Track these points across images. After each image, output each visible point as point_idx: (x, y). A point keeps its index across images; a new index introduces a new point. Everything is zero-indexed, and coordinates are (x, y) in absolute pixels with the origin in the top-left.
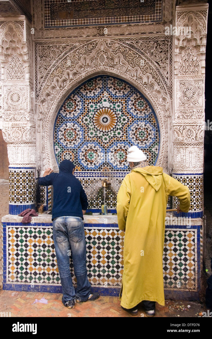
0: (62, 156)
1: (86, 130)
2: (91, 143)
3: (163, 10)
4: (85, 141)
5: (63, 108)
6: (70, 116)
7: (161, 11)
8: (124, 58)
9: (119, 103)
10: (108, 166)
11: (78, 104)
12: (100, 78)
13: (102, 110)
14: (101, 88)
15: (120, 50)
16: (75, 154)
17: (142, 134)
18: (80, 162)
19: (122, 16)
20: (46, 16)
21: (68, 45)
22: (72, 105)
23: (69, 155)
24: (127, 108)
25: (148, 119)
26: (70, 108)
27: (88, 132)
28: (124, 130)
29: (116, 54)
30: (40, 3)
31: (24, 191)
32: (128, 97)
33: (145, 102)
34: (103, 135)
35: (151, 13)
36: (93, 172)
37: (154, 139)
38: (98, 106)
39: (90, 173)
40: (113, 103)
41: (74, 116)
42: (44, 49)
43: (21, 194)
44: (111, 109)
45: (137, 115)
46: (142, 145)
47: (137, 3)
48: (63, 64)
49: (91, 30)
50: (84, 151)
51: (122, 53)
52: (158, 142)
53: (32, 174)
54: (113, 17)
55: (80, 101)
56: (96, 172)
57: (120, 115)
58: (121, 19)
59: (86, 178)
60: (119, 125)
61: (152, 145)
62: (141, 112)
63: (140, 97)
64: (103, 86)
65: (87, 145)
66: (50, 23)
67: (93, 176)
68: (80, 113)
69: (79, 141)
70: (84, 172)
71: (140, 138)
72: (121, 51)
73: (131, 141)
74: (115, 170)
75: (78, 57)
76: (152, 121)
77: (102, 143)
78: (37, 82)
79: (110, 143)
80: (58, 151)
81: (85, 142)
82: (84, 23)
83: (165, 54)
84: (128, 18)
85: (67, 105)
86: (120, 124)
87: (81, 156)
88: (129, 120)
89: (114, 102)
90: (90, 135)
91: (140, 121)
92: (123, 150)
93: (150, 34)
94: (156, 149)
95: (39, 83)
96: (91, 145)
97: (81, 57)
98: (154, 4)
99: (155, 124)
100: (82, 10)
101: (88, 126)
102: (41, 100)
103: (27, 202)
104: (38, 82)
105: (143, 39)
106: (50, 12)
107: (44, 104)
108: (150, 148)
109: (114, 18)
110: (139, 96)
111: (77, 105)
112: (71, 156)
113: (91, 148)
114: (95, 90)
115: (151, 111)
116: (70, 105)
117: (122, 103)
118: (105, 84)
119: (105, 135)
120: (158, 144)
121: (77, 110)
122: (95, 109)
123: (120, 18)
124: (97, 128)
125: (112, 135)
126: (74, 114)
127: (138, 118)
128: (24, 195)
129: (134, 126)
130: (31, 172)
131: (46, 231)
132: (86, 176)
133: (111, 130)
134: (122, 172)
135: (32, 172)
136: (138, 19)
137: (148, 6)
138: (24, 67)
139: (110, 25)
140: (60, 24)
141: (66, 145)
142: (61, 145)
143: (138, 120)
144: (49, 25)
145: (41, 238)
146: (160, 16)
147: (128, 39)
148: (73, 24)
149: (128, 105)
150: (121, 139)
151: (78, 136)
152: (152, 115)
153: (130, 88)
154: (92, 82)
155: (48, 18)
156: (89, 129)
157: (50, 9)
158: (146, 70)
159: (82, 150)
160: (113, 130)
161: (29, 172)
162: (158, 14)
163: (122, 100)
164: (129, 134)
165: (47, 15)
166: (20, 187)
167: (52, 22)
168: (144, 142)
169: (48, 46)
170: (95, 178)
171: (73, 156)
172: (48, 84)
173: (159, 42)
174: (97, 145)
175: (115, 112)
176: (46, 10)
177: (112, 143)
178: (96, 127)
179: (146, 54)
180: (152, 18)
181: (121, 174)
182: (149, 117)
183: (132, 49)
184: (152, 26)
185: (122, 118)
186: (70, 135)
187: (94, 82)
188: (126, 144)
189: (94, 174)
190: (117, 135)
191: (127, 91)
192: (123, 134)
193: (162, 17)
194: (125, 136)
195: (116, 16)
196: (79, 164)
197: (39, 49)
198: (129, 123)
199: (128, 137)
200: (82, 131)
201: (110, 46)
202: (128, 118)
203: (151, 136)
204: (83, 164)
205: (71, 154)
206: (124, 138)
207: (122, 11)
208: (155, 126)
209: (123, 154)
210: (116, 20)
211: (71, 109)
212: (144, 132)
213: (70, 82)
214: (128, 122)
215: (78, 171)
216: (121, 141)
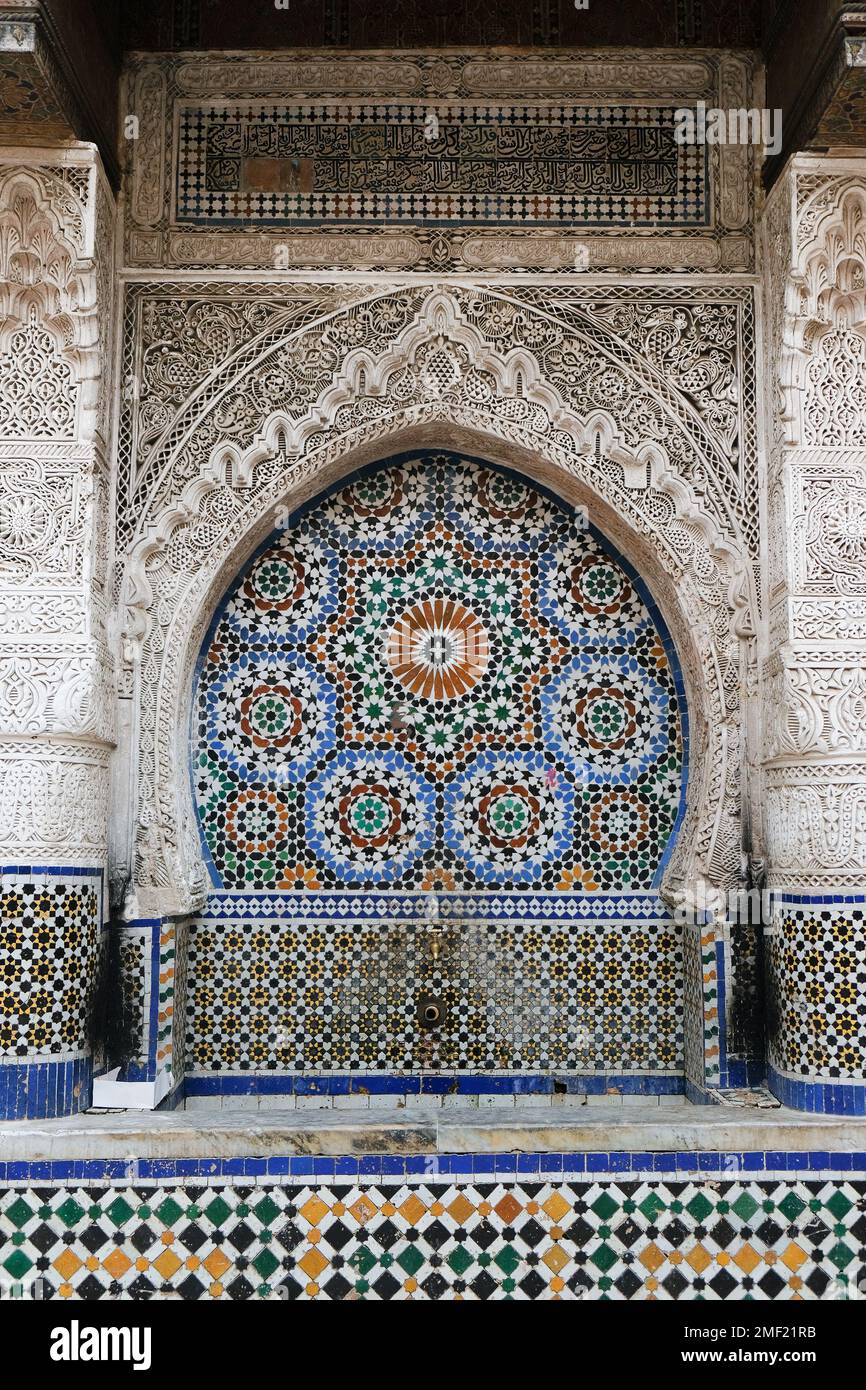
0: (230, 816)
1: (348, 697)
2: (370, 758)
3: (711, 180)
4: (341, 745)
5: (241, 592)
6: (273, 628)
7: (703, 183)
8: (542, 371)
9: (501, 577)
10: (447, 865)
11: (314, 573)
12: (417, 463)
13: (427, 606)
14: (420, 508)
15: (526, 333)
16: (292, 808)
17: (606, 719)
18: (317, 845)
19: (535, 192)
20: (186, 175)
21: (284, 304)
22: (287, 580)
23: (265, 814)
24: (539, 598)
25: (633, 651)
26: (274, 592)
27: (356, 706)
28: (527, 698)
29: (506, 351)
30: (164, 119)
31: (42, 991)
32: (542, 549)
33: (623, 576)
34: (429, 720)
35: (661, 191)
36: (375, 892)
37: (659, 743)
38: (404, 588)
39: (363, 898)
40: (475, 575)
41: (293, 628)
42: (167, 314)
43: (24, 1007)
44: (466, 603)
45: (583, 632)
46: (607, 769)
47: (599, 146)
48: (257, 384)
49: (393, 241)
50: (336, 792)
51: (535, 348)
52: (679, 755)
53: (85, 900)
54: (492, 197)
55: (324, 562)
56: (391, 892)
57: (507, 631)
58: (530, 208)
59: (343, 921)
60: (502, 677)
61: (653, 769)
62: (602, 619)
63: (598, 552)
64: (431, 497)
65: (350, 766)
66: (205, 205)
67: (376, 915)
68: (321, 617)
69: (316, 744)
70: (333, 892)
71: (600, 736)
72: (531, 340)
73: (555, 747)
74: (480, 886)
75: (328, 357)
76: (653, 661)
77: (420, 756)
78: (126, 461)
79: (460, 756)
80: (208, 793)
81: (341, 748)
82: (362, 212)
83: (724, 361)
84: (561, 202)
85: (262, 580)
86: (507, 670)
87: (320, 816)
88: (547, 651)
89: (478, 572)
90: (366, 720)
91: (596, 658)
92: (520, 790)
93: (659, 275)
94: (672, 788)
95: (139, 465)
96: (371, 766)
97: (342, 357)
98: (673, 155)
99: (663, 672)
100: (353, 157)
101: (357, 677)
102: (145, 544)
103: (56, 1048)
104: (133, 462)
105: (626, 294)
106: (203, 156)
107: (154, 566)
108: (641, 780)
109: (499, 201)
110: (592, 547)
111: (309, 581)
112: (272, 815)
113: (370, 780)
114: (396, 512)
115: (646, 615)
116: (274, 580)
117: (516, 575)
118: (440, 489)
119: (439, 718)
120: (678, 763)
121: (308, 604)
122: (391, 601)
123: (524, 202)
124: (398, 688)
125: (470, 722)
126: (290, 620)
127: (590, 644)
128: (41, 1014)
129: (570, 683)
130: (79, 892)
131: (155, 1202)
132: (343, 912)
133: (466, 698)
134: (515, 892)
135: (85, 889)
136: (604, 208)
137: (648, 161)
138: (73, 379)
139: (479, 228)
140: (249, 211)
141: (251, 766)
142: (223, 766)
143: (591, 656)
144: (198, 210)
145: (128, 1242)
146: (698, 203)
147: (560, 292)
148: (311, 212)
149: (546, 584)
150: (510, 739)
151: (311, 724)
152: (650, 632)
153: (554, 511)
154: (381, 478)
155: (192, 180)
156: (362, 692)
157: (204, 145)
158: (641, 428)
159: (327, 787)
160: (475, 698)
161: (69, 892)
162: (691, 197)
163: (515, 565)
164: (550, 718)
165: (192, 169)
166: (21, 971)
167: (211, 199)
168: (618, 752)
169: (190, 303)
170: (385, 921)
171: (283, 817)
172: (180, 469)
173: (696, 310)
174: (400, 764)
175: (486, 615)
176: (187, 151)
177: (472, 757)
178: (396, 680)
179: (639, 358)
180: (666, 209)
181: (509, 902)
182: (640, 643)
183: (578, 334)
184: (667, 243)
185: (518, 642)
186: (271, 716)
187: (389, 481)
188: (533, 761)
189: (382, 902)
190: (494, 722)
191: (540, 524)
192: (521, 718)
193: (707, 209)
194: (529, 726)
195: (504, 191)
196: (312, 856)
197: (145, 315)
198: (550, 665)
199: (544, 733)
200: (329, 700)
201: (478, 314)
202: (543, 642)
203: (646, 727)
204: (329, 856)
205: (271, 807)
206: (523, 733)
207: (531, 172)
208: (663, 682)
209: (518, 808)
210: (505, 207)
211: (280, 596)
212: (614, 710)
213: (286, 467)
214: (544, 660)
215: (306, 891)
216: (510, 747)
